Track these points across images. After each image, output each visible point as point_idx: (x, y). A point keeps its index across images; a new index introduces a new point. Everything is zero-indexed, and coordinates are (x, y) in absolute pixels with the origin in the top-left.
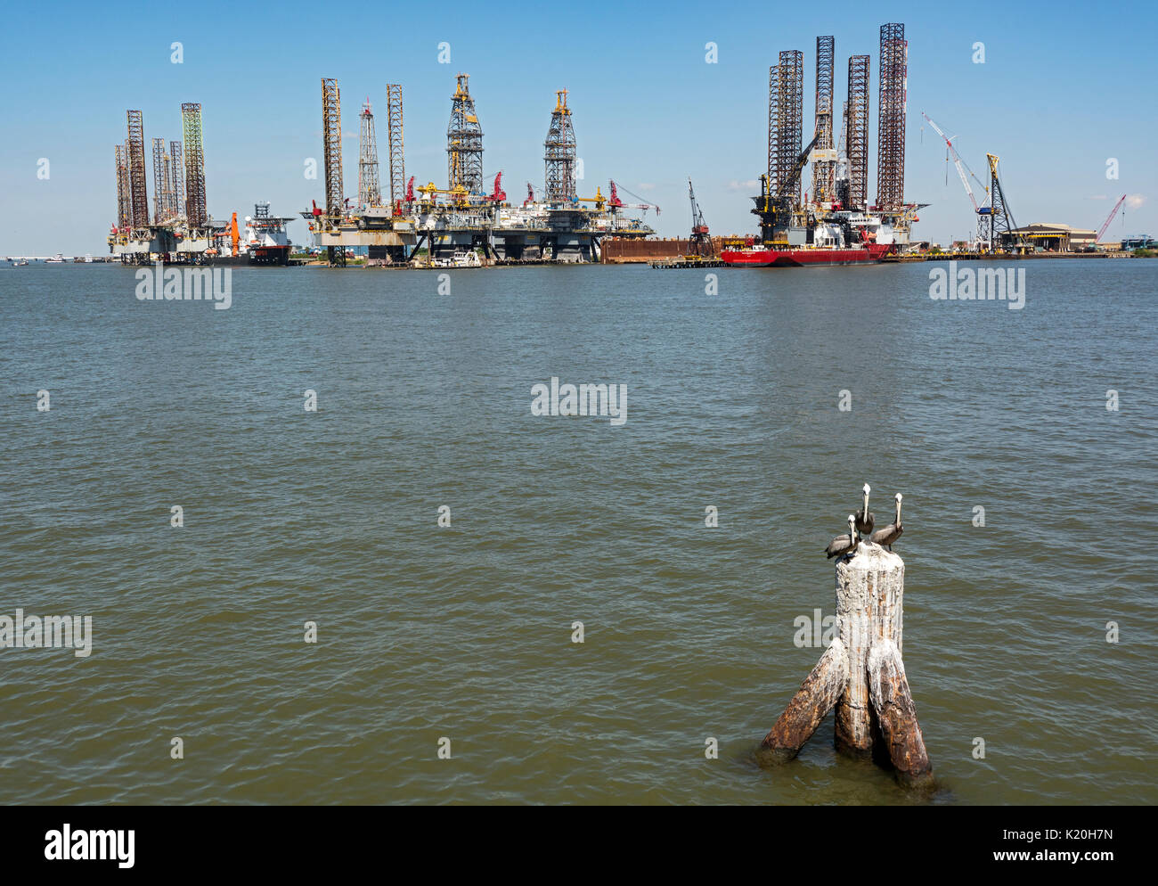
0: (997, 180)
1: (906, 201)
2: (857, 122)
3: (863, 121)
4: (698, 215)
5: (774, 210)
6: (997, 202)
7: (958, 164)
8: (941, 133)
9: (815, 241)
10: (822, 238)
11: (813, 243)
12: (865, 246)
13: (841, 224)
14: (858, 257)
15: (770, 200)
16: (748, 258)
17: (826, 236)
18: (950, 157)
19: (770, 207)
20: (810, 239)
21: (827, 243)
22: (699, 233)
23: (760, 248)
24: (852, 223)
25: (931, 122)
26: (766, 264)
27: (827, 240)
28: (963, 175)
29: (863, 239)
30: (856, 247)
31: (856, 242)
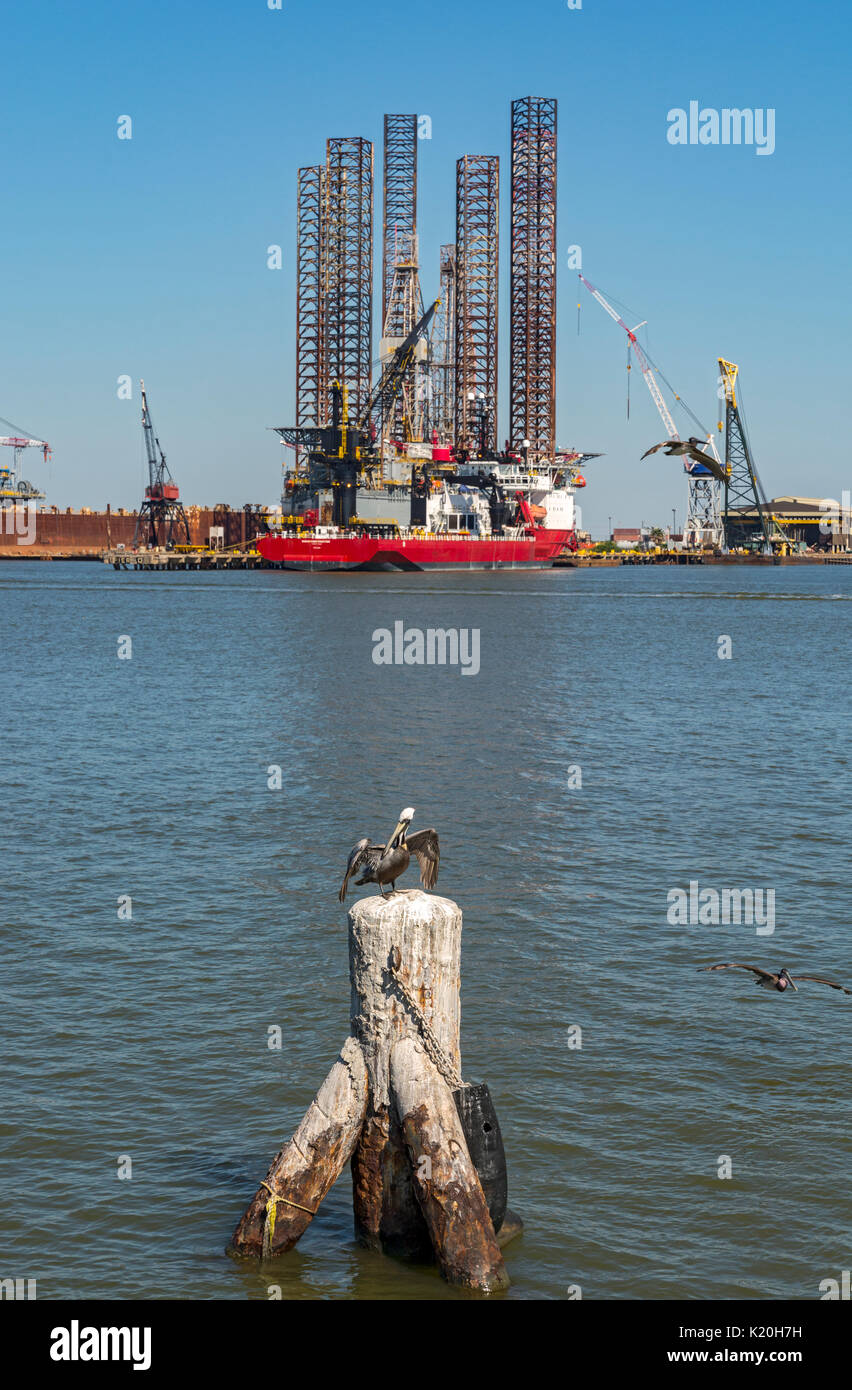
0: (736, 411)
1: (559, 447)
2: (475, 286)
3: (484, 284)
4: (158, 464)
5: (358, 454)
6: (736, 454)
7: (650, 377)
8: (616, 317)
9: (428, 521)
10: (442, 516)
11: (424, 523)
12: (528, 533)
13: (482, 487)
14: (518, 553)
15: (349, 433)
16: (315, 552)
17: (448, 510)
18: (636, 362)
19: (350, 449)
20: (418, 515)
21: (453, 525)
22: (160, 498)
23: (330, 532)
24: (507, 487)
25: (596, 295)
26: (354, 564)
27: (453, 519)
28: (660, 402)
29: (524, 520)
30: (513, 534)
31: (511, 523)
